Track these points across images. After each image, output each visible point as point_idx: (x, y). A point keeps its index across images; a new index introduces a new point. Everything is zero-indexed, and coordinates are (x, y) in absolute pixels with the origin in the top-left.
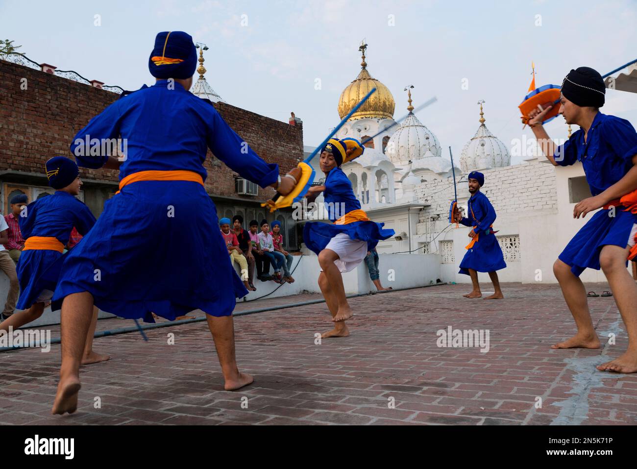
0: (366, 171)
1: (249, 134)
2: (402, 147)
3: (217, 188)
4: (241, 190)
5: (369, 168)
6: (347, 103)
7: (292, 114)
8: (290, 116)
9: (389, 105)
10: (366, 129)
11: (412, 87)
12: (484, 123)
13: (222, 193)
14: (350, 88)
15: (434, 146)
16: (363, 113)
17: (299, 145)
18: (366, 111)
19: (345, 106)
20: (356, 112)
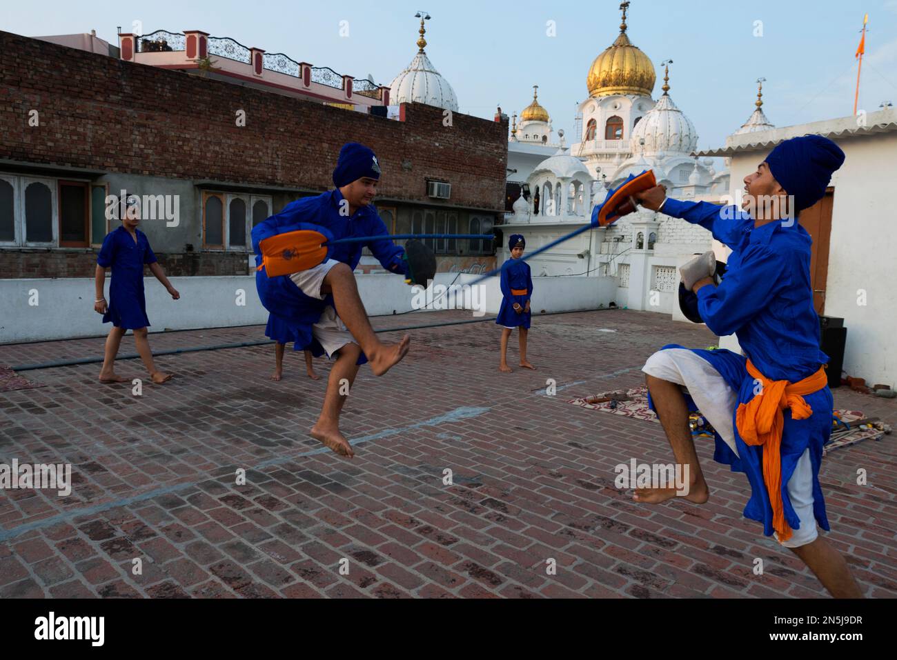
1: (446, 134)
2: (649, 134)
3: (406, 191)
4: (432, 194)
6: (598, 76)
8: (497, 112)
9: (647, 79)
10: (616, 107)
11: (671, 62)
12: (761, 107)
13: (411, 197)
14: (603, 56)
15: (687, 135)
16: (615, 88)
18: (618, 86)
19: (595, 78)
20: (607, 86)
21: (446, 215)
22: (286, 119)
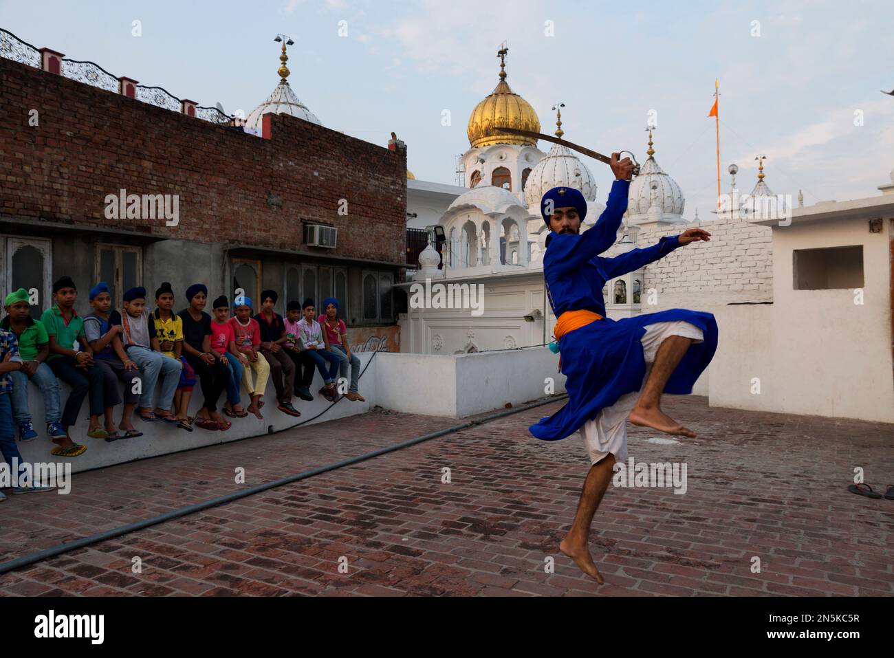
0: (488, 219)
1: (327, 161)
2: (546, 183)
3: (275, 237)
4: (312, 241)
5: (493, 216)
6: (479, 124)
7: (393, 134)
8: (391, 138)
9: (532, 128)
10: (501, 158)
11: (563, 105)
12: (653, 156)
13: (283, 245)
14: (484, 104)
15: (587, 183)
16: (499, 137)
17: (401, 178)
18: (503, 135)
19: (476, 127)
20: (490, 136)
21: (331, 270)
22: (75, 116)
